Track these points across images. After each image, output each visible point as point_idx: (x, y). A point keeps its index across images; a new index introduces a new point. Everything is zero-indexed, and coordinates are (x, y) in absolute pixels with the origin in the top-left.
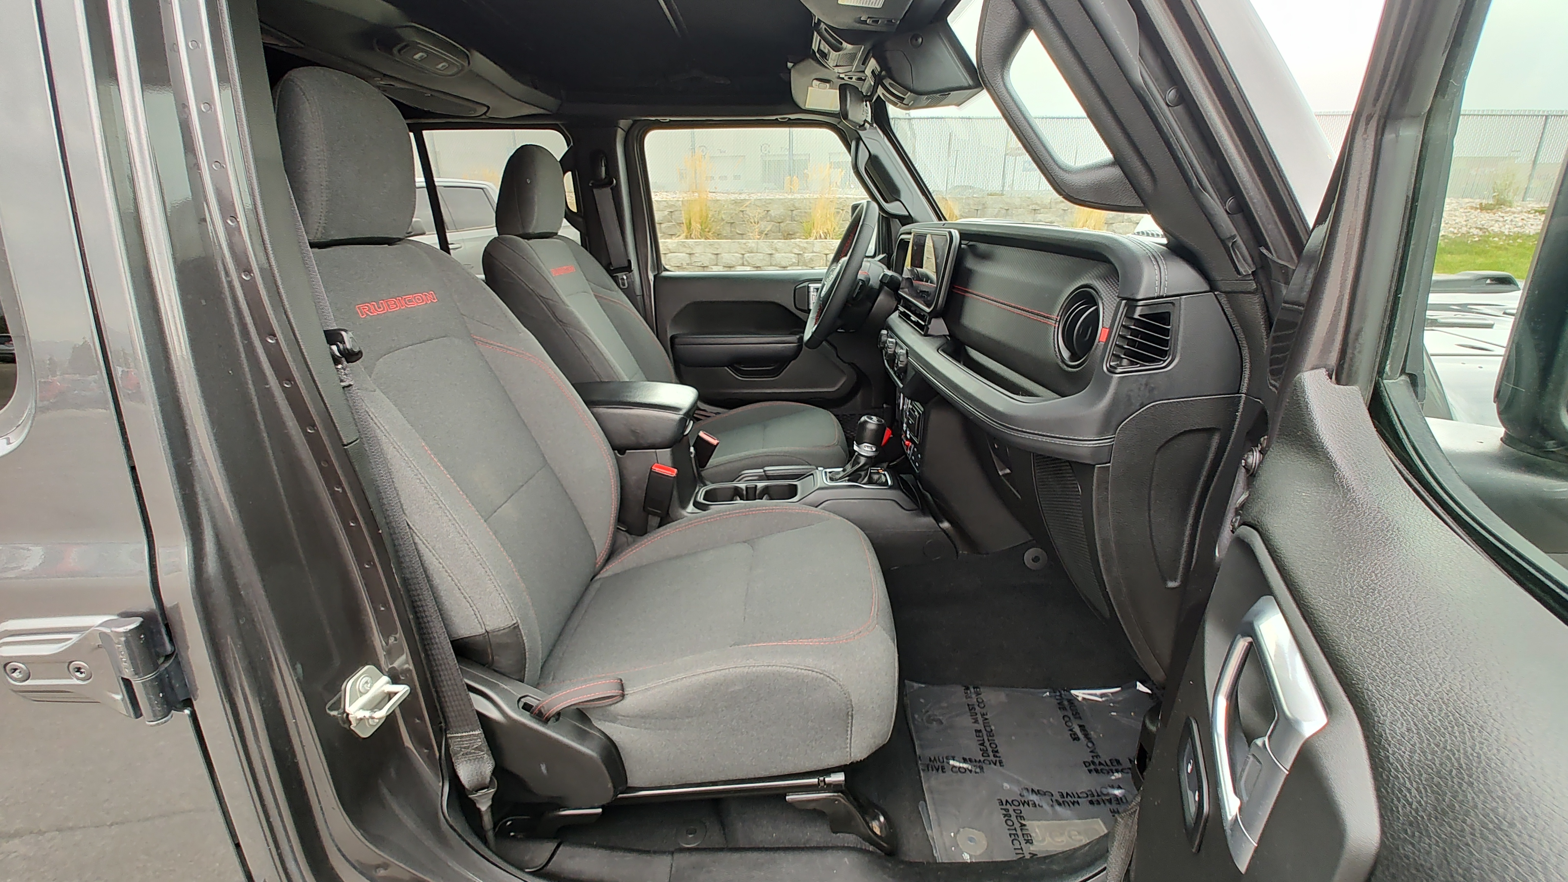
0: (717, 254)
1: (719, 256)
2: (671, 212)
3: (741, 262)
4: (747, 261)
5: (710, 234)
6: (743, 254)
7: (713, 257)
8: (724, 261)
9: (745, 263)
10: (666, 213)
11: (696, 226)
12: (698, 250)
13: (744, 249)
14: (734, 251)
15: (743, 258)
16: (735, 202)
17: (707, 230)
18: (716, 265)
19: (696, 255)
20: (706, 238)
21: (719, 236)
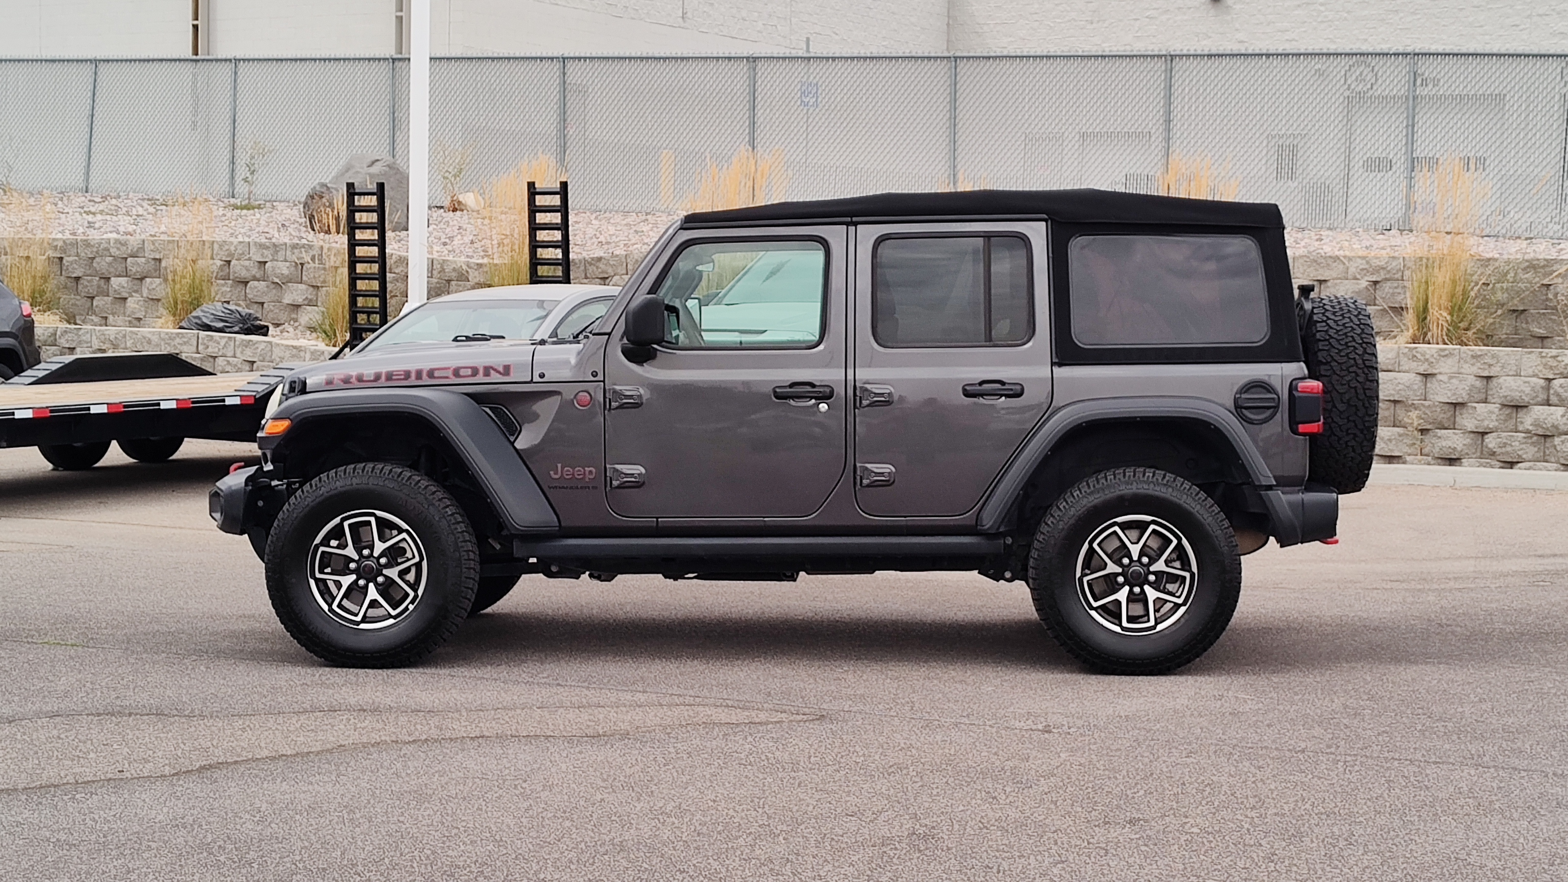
0: (1488, 378)
1: (1495, 380)
2: (1376, 283)
3: (1542, 396)
4: (1558, 395)
5: (1470, 333)
6: (1549, 380)
7: (1478, 383)
8: (1503, 392)
9: (1554, 399)
10: (1364, 283)
11: (1439, 315)
12: (1445, 367)
13: (1551, 368)
14: (1530, 372)
15: (1548, 388)
16: (1532, 266)
17: (1462, 325)
18: (1485, 401)
19: (1439, 377)
20: (1462, 343)
21: (1487, 338)
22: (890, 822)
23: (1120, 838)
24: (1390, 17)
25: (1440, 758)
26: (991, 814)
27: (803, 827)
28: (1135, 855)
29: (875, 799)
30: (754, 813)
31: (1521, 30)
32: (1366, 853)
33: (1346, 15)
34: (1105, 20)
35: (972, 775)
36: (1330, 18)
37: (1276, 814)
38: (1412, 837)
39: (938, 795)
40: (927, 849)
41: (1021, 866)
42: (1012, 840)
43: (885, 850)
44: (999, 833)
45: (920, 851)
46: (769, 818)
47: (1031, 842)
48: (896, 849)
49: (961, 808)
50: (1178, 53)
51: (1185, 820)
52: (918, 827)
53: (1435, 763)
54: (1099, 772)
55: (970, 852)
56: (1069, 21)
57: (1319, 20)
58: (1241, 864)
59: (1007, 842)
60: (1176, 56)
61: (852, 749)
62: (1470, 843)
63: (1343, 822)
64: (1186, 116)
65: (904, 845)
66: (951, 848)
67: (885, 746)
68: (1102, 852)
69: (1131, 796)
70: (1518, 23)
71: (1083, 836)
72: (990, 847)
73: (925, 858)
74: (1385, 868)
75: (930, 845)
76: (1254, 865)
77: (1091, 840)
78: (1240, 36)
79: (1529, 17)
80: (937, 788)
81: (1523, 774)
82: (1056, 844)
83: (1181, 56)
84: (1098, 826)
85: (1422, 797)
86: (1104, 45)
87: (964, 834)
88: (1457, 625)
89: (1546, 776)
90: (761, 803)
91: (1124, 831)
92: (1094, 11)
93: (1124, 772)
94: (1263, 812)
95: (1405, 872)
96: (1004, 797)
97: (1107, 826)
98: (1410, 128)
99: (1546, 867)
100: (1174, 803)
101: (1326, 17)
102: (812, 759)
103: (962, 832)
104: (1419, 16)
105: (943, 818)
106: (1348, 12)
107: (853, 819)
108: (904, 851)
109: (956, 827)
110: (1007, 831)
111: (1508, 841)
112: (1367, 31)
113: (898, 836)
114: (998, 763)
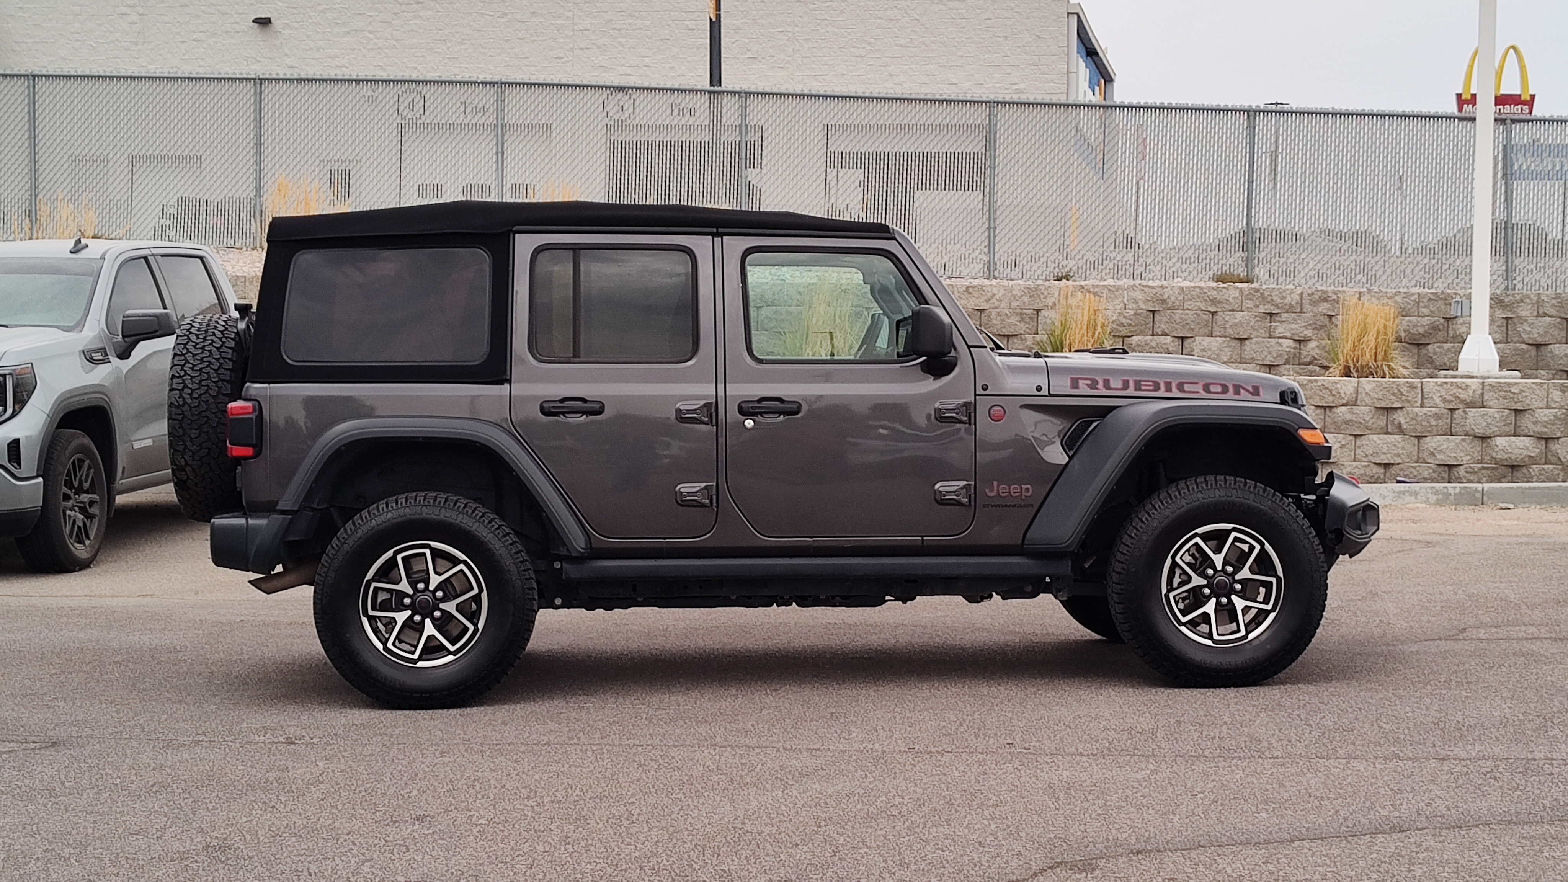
22: (178, 837)
23: (414, 834)
24: (438, 46)
25: (676, 741)
26: (277, 823)
27: (90, 848)
28: (436, 848)
29: (152, 817)
30: (32, 840)
31: (564, 63)
32: (650, 830)
33: (395, 43)
34: (150, 42)
35: (240, 787)
36: (379, 46)
37: (553, 802)
38: (686, 812)
39: (214, 808)
40: (228, 859)
41: (329, 867)
42: (310, 844)
43: (186, 863)
44: (294, 839)
45: (222, 862)
46: (50, 843)
47: (329, 844)
48: (196, 861)
49: (244, 819)
50: (267, 76)
51: (469, 814)
52: (209, 839)
53: (675, 746)
54: (364, 776)
55: (273, 859)
56: (113, 42)
57: (369, 47)
58: (540, 848)
59: (306, 847)
60: (265, 79)
61: (103, 772)
62: (740, 813)
63: (617, 804)
64: (277, 140)
65: (203, 857)
66: (253, 857)
67: (136, 767)
68: (404, 849)
69: (406, 796)
70: (561, 55)
71: (379, 835)
72: (291, 852)
73: (231, 868)
74: (674, 841)
75: (230, 856)
76: (553, 849)
77: (387, 839)
78: (289, 61)
79: (572, 50)
80: (211, 802)
81: (757, 750)
82: (354, 844)
83: (270, 80)
84: (388, 825)
85: (678, 778)
86: (150, 67)
87: (259, 842)
88: (633, 624)
89: (778, 750)
90: (35, 829)
91: (415, 828)
92: (139, 33)
93: (388, 774)
94: (539, 800)
95: (693, 843)
96: (282, 806)
97: (397, 824)
98: (500, 155)
99: (816, 829)
100: (451, 799)
101: (375, 44)
102: (67, 784)
103: (256, 841)
104: (466, 46)
105: (230, 829)
106: (397, 40)
107: (139, 837)
108: (206, 863)
109: (248, 837)
110: (301, 836)
111: (772, 809)
112: (416, 59)
113: (194, 850)
114: (259, 775)
